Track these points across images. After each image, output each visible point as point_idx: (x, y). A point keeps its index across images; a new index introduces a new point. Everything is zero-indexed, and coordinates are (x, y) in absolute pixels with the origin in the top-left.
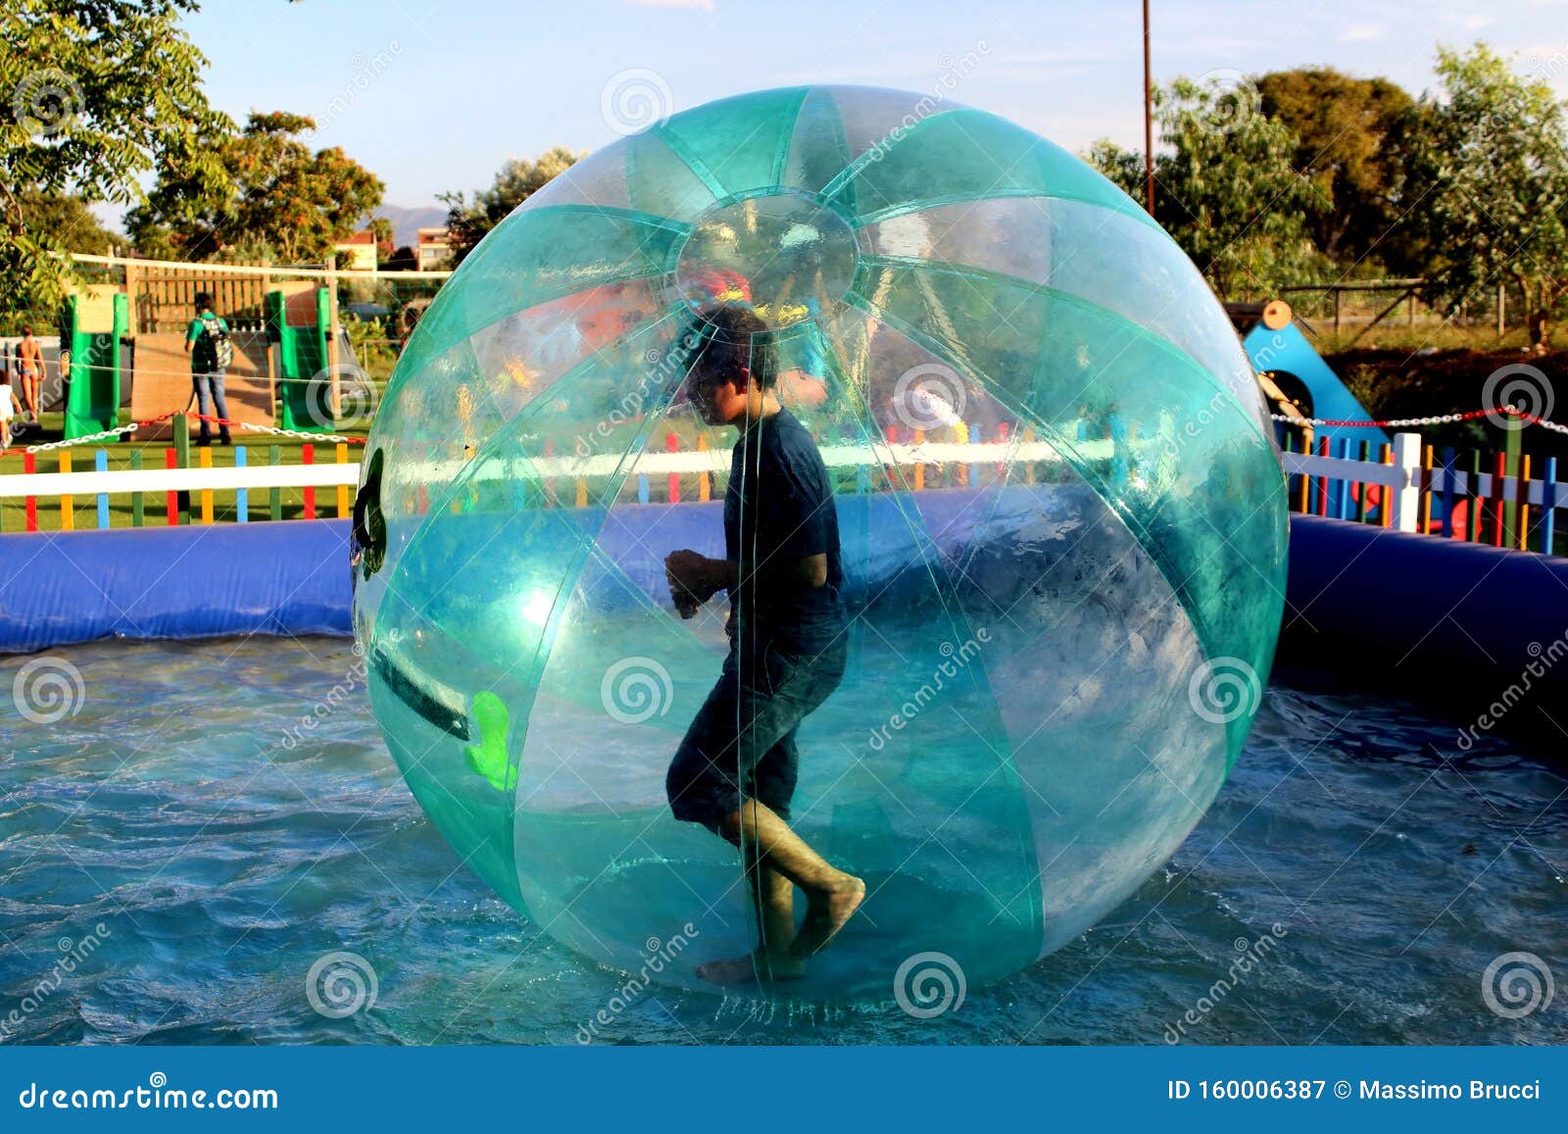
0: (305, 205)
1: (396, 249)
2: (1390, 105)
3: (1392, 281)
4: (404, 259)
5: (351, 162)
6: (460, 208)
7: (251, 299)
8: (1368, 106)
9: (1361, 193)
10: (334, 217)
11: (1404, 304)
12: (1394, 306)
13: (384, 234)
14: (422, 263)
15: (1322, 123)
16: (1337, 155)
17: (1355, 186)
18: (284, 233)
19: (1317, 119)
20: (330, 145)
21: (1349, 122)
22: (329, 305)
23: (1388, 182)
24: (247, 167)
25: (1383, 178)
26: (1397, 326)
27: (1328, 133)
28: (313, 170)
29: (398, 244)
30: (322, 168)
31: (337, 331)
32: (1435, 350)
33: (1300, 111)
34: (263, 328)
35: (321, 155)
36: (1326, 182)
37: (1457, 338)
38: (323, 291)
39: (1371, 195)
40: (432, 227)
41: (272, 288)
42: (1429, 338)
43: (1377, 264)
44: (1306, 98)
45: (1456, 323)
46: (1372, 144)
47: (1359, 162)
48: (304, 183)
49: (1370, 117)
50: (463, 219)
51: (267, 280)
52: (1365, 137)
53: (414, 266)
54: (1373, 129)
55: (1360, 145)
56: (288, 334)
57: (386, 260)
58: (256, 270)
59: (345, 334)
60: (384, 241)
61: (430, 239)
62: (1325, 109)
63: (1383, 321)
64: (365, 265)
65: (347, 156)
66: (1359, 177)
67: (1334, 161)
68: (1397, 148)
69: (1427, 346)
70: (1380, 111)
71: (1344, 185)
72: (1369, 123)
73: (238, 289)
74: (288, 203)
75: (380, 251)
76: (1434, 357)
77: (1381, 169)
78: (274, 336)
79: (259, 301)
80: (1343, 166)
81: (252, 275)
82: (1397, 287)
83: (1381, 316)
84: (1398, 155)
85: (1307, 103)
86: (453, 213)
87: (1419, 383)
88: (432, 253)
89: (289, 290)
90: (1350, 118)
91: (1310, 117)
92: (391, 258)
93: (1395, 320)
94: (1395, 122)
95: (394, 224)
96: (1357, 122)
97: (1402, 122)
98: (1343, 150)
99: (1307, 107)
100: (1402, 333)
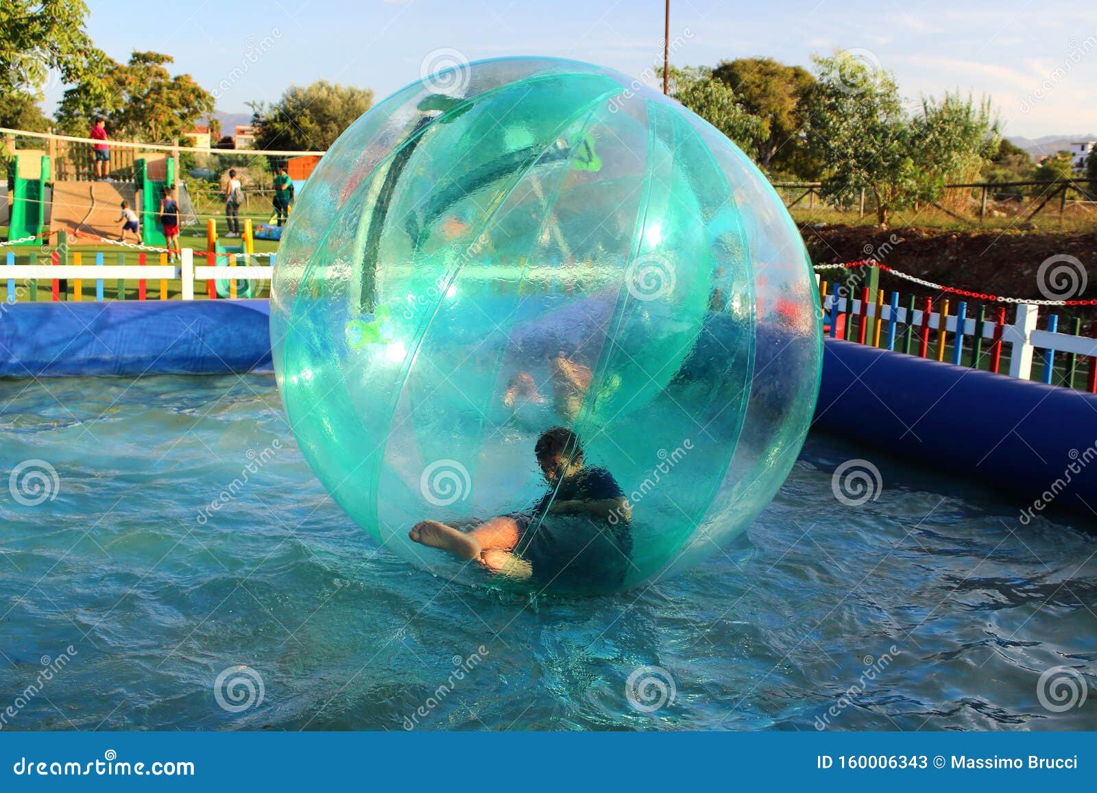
0: (165, 108)
1: (222, 137)
2: (804, 82)
3: (800, 183)
4: (228, 143)
5: (195, 84)
6: (260, 113)
7: (126, 163)
8: (791, 82)
9: (784, 132)
10: (183, 117)
11: (807, 197)
12: (802, 197)
13: (215, 128)
14: (237, 146)
15: (764, 90)
16: (772, 109)
17: (782, 128)
18: (152, 124)
19: (762, 87)
20: (181, 73)
21: (779, 90)
22: (174, 169)
23: (799, 125)
24: (130, 83)
25: (797, 123)
26: (803, 209)
27: (768, 96)
28: (171, 87)
29: (223, 134)
30: (176, 87)
31: (179, 184)
32: (825, 224)
33: (753, 83)
34: (133, 181)
35: (176, 79)
36: (766, 125)
37: (836, 218)
38: (170, 159)
39: (789, 132)
40: (244, 125)
41: (139, 157)
42: (822, 217)
43: (790, 173)
44: (757, 76)
45: (837, 210)
46: (792, 104)
47: (785, 114)
48: (165, 95)
49: (791, 89)
50: (262, 119)
51: (136, 151)
52: (788, 100)
53: (232, 147)
54: (792, 95)
55: (786, 105)
56: (148, 185)
57: (216, 143)
58: (130, 145)
59: (185, 186)
60: (215, 132)
61: (242, 132)
62: (766, 82)
63: (794, 206)
64: (203, 145)
65: (193, 80)
66: (783, 124)
67: (770, 112)
68: (806, 107)
69: (819, 221)
70: (798, 86)
71: (776, 127)
72: (791, 92)
73: (119, 156)
74: (153, 107)
75: (212, 138)
76: (824, 229)
77: (797, 118)
78: (140, 185)
79: (131, 164)
80: (775, 116)
81: (127, 147)
82: (803, 187)
83: (794, 203)
84: (806, 111)
85: (757, 78)
86: (256, 115)
87: (815, 243)
88: (243, 141)
89: (150, 158)
90: (780, 89)
91: (759, 86)
92: (219, 143)
93: (801, 206)
94: (805, 92)
95: (221, 123)
96: (785, 91)
97: (810, 92)
98: (775, 106)
99: (757, 81)
100: (806, 213)
